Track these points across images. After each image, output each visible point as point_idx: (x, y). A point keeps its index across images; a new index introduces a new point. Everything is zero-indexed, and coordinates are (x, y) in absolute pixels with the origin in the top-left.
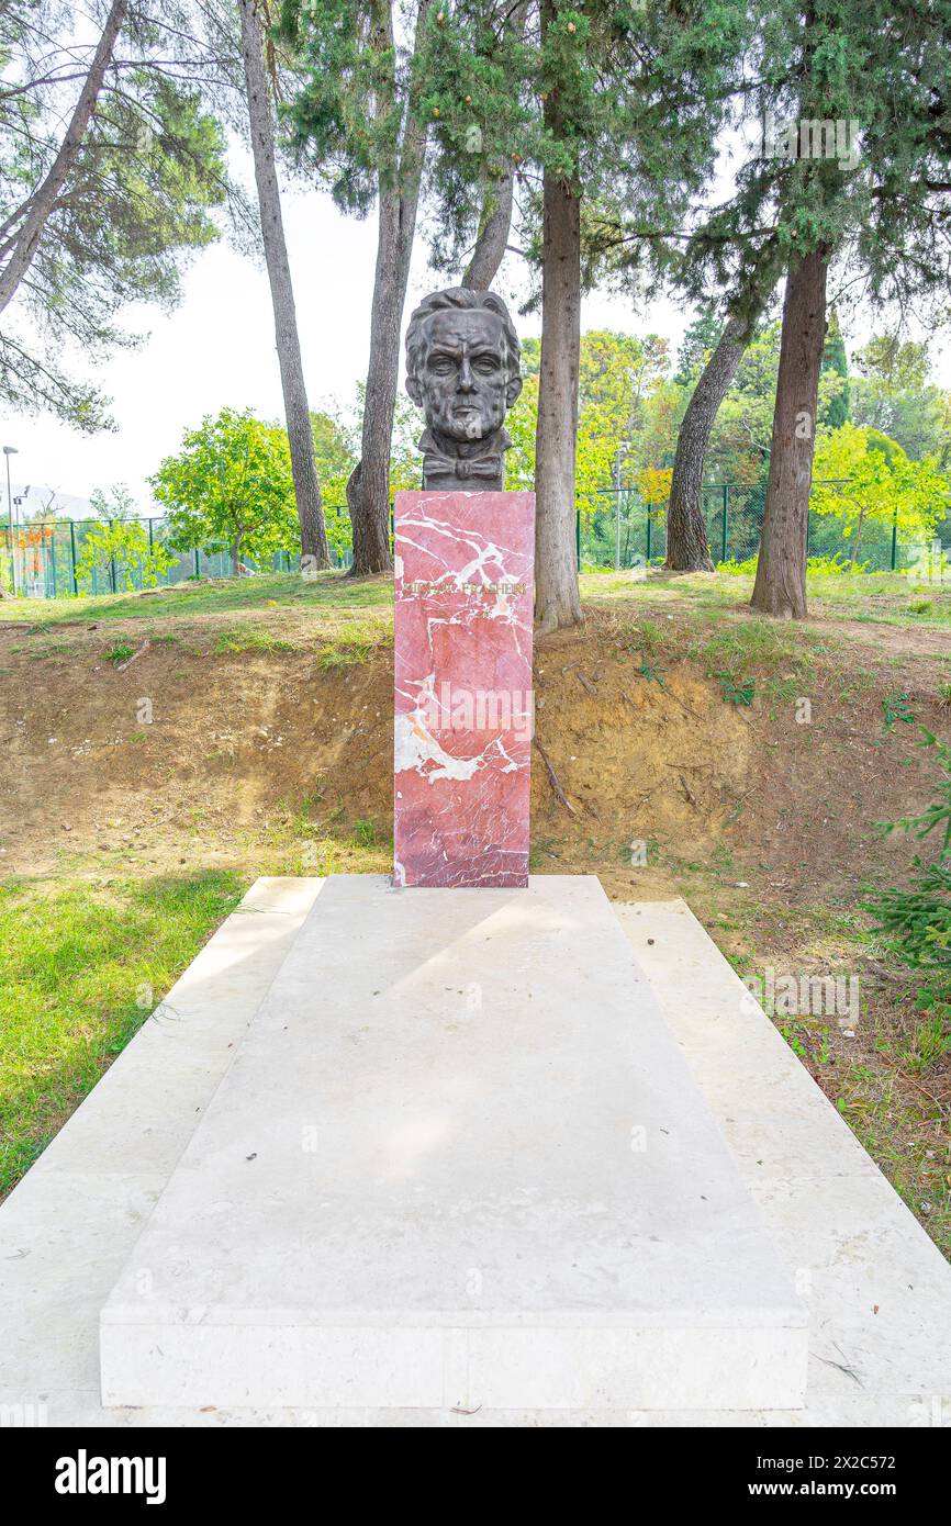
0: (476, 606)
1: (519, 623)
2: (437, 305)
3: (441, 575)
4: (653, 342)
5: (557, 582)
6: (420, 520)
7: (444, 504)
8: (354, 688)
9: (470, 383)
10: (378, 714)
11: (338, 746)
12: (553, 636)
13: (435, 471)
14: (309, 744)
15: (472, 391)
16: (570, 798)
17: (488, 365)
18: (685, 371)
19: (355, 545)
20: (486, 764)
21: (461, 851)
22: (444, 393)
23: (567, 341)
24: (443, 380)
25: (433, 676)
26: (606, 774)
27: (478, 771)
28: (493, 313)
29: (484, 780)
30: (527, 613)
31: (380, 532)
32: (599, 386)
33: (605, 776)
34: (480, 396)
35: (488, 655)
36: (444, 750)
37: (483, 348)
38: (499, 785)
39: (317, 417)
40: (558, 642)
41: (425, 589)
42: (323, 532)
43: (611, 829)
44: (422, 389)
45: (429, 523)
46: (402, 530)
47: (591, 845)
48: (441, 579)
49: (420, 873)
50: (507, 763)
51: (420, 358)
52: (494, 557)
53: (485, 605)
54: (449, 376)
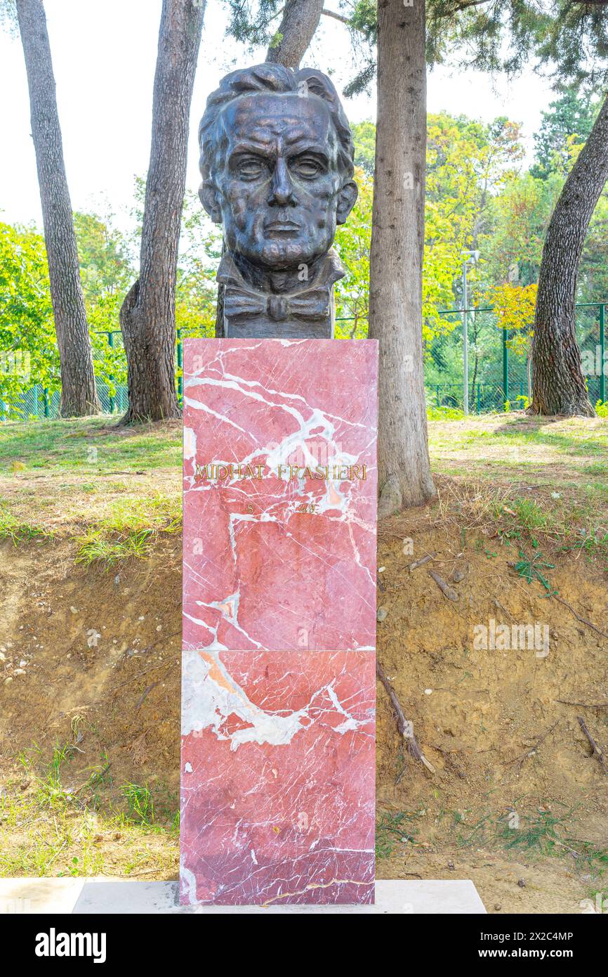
0: (297, 497)
1: (358, 520)
2: (241, 87)
3: (248, 454)
4: (502, 127)
5: (399, 445)
6: (220, 378)
7: (252, 355)
8: (127, 591)
9: (287, 192)
10: (159, 628)
11: (103, 674)
12: (397, 519)
13: (240, 310)
14: (63, 670)
15: (290, 202)
16: (426, 750)
17: (311, 167)
18: (544, 161)
19: (131, 385)
20: (313, 721)
21: (276, 848)
22: (252, 204)
23: (409, 132)
24: (250, 187)
25: (237, 595)
26: (475, 715)
27: (302, 731)
28: (318, 97)
29: (310, 744)
30: (369, 506)
31: (163, 369)
32: (436, 180)
33: (474, 718)
34: (302, 209)
35: (313, 564)
36: (252, 700)
37: (305, 145)
38: (331, 752)
39: (85, 220)
40: (404, 527)
41: (228, 471)
42: (90, 366)
43: (485, 797)
44: (220, 199)
45: (232, 382)
46: (193, 392)
47: (458, 821)
48: (248, 460)
49: (218, 883)
50: (342, 719)
51: (218, 158)
52: (321, 429)
53: (310, 494)
54: (256, 183)
